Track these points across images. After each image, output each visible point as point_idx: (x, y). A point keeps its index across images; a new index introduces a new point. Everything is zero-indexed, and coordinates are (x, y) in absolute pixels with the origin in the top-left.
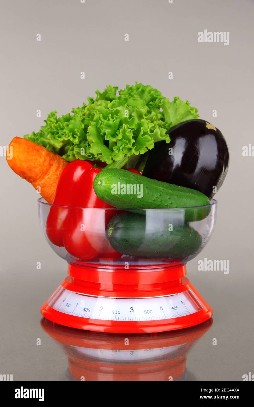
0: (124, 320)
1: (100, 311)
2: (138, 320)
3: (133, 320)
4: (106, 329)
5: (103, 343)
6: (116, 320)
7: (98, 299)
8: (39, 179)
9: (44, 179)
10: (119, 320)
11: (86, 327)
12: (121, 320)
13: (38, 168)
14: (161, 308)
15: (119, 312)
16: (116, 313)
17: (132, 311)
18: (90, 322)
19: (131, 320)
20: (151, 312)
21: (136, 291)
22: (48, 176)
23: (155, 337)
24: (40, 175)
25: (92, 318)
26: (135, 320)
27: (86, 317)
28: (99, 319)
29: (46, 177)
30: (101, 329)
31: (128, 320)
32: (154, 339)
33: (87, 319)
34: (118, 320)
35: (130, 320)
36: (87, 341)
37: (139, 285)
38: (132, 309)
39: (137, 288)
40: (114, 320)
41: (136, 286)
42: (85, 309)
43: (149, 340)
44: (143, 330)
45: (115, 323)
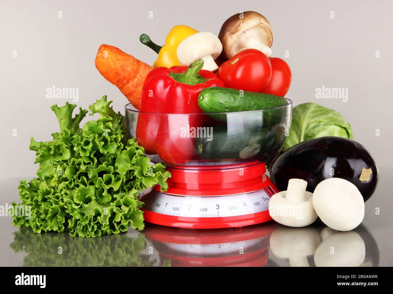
0: (211, 217)
1: (188, 209)
2: (224, 216)
3: (219, 217)
4: (194, 225)
5: (193, 238)
6: (204, 217)
7: (186, 198)
8: (132, 78)
9: (136, 78)
10: (207, 217)
11: (176, 225)
12: (208, 217)
13: (130, 67)
14: (244, 204)
15: (206, 210)
16: (203, 210)
17: (218, 208)
18: (180, 219)
19: (218, 217)
20: (236, 208)
21: (220, 189)
22: (139, 75)
23: (241, 231)
24: (132, 75)
25: (181, 216)
26: (221, 216)
27: (176, 216)
28: (188, 217)
29: (138, 76)
30: (190, 225)
31: (215, 217)
32: (239, 233)
33: (177, 217)
34: (205, 217)
35: (216, 217)
36: (177, 237)
37: (223, 184)
38: (218, 206)
39: (221, 187)
40: (202, 217)
41: (220, 184)
42: (175, 208)
43: (235, 234)
44: (228, 225)
45: (202, 220)
